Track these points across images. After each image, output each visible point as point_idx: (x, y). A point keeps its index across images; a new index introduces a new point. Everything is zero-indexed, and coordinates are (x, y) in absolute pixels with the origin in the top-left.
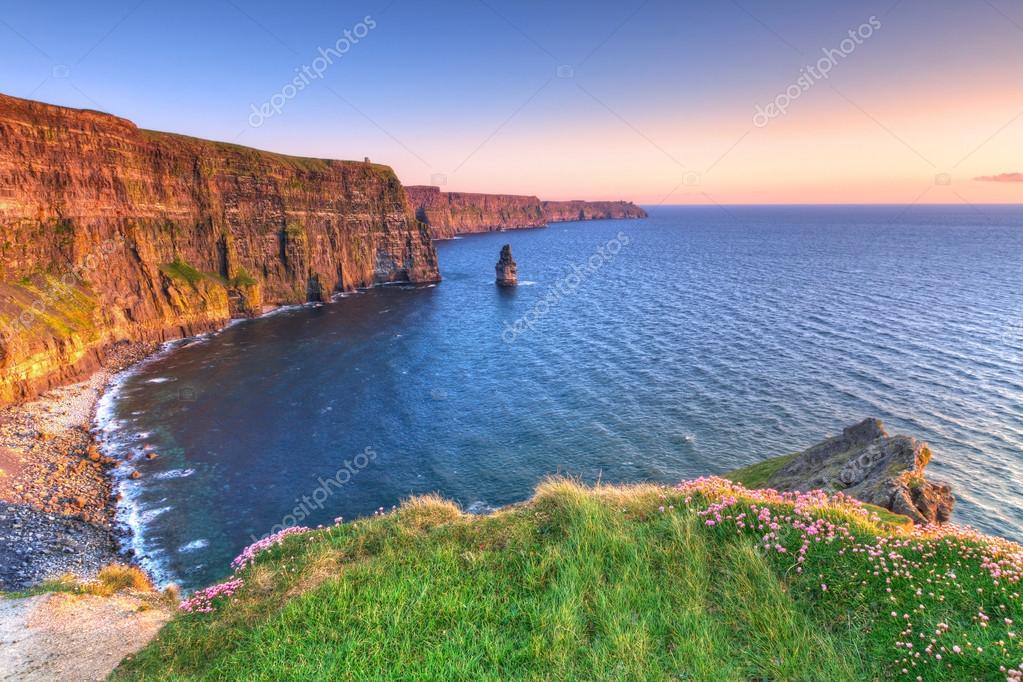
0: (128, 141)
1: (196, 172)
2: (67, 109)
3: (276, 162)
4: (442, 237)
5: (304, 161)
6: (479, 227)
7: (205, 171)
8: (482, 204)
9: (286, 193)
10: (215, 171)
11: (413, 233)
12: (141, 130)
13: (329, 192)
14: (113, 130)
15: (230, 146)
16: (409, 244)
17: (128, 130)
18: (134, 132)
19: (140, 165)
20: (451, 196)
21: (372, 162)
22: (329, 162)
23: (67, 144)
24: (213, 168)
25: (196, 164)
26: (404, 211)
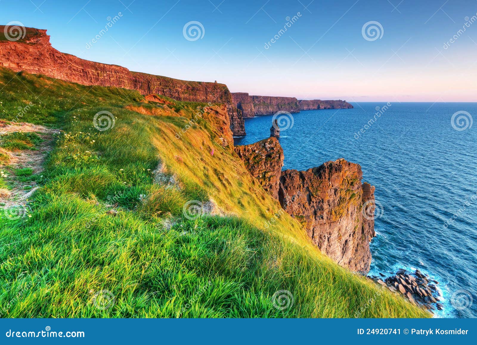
0: (126, 76)
1: (149, 88)
2: (106, 64)
3: (179, 83)
4: (249, 116)
5: (190, 83)
6: (267, 112)
7: (152, 87)
8: (269, 101)
9: (182, 96)
10: (155, 87)
11: (234, 113)
12: (130, 71)
13: (200, 96)
14: (121, 72)
15: (162, 77)
16: (232, 118)
17: (126, 72)
18: (128, 72)
19: (129, 85)
20: (254, 98)
21: (218, 83)
22: (200, 83)
23: (106, 78)
24: (155, 86)
25: (149, 85)
26: (231, 104)
